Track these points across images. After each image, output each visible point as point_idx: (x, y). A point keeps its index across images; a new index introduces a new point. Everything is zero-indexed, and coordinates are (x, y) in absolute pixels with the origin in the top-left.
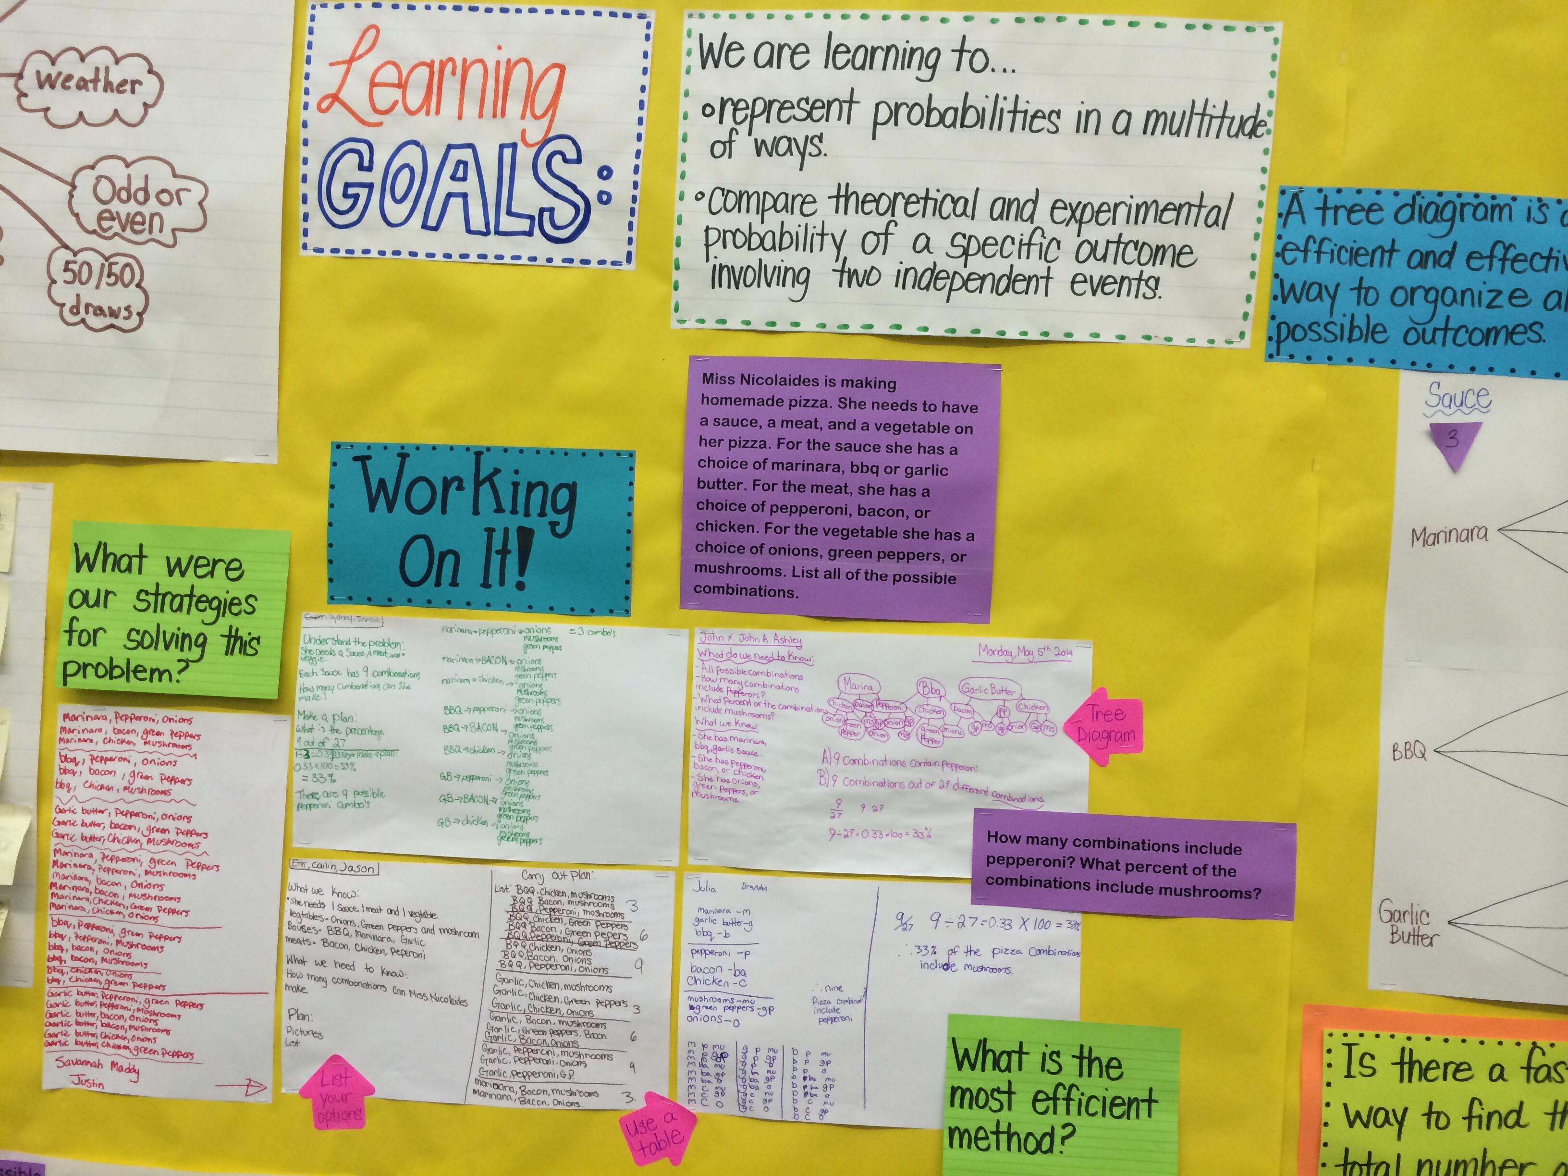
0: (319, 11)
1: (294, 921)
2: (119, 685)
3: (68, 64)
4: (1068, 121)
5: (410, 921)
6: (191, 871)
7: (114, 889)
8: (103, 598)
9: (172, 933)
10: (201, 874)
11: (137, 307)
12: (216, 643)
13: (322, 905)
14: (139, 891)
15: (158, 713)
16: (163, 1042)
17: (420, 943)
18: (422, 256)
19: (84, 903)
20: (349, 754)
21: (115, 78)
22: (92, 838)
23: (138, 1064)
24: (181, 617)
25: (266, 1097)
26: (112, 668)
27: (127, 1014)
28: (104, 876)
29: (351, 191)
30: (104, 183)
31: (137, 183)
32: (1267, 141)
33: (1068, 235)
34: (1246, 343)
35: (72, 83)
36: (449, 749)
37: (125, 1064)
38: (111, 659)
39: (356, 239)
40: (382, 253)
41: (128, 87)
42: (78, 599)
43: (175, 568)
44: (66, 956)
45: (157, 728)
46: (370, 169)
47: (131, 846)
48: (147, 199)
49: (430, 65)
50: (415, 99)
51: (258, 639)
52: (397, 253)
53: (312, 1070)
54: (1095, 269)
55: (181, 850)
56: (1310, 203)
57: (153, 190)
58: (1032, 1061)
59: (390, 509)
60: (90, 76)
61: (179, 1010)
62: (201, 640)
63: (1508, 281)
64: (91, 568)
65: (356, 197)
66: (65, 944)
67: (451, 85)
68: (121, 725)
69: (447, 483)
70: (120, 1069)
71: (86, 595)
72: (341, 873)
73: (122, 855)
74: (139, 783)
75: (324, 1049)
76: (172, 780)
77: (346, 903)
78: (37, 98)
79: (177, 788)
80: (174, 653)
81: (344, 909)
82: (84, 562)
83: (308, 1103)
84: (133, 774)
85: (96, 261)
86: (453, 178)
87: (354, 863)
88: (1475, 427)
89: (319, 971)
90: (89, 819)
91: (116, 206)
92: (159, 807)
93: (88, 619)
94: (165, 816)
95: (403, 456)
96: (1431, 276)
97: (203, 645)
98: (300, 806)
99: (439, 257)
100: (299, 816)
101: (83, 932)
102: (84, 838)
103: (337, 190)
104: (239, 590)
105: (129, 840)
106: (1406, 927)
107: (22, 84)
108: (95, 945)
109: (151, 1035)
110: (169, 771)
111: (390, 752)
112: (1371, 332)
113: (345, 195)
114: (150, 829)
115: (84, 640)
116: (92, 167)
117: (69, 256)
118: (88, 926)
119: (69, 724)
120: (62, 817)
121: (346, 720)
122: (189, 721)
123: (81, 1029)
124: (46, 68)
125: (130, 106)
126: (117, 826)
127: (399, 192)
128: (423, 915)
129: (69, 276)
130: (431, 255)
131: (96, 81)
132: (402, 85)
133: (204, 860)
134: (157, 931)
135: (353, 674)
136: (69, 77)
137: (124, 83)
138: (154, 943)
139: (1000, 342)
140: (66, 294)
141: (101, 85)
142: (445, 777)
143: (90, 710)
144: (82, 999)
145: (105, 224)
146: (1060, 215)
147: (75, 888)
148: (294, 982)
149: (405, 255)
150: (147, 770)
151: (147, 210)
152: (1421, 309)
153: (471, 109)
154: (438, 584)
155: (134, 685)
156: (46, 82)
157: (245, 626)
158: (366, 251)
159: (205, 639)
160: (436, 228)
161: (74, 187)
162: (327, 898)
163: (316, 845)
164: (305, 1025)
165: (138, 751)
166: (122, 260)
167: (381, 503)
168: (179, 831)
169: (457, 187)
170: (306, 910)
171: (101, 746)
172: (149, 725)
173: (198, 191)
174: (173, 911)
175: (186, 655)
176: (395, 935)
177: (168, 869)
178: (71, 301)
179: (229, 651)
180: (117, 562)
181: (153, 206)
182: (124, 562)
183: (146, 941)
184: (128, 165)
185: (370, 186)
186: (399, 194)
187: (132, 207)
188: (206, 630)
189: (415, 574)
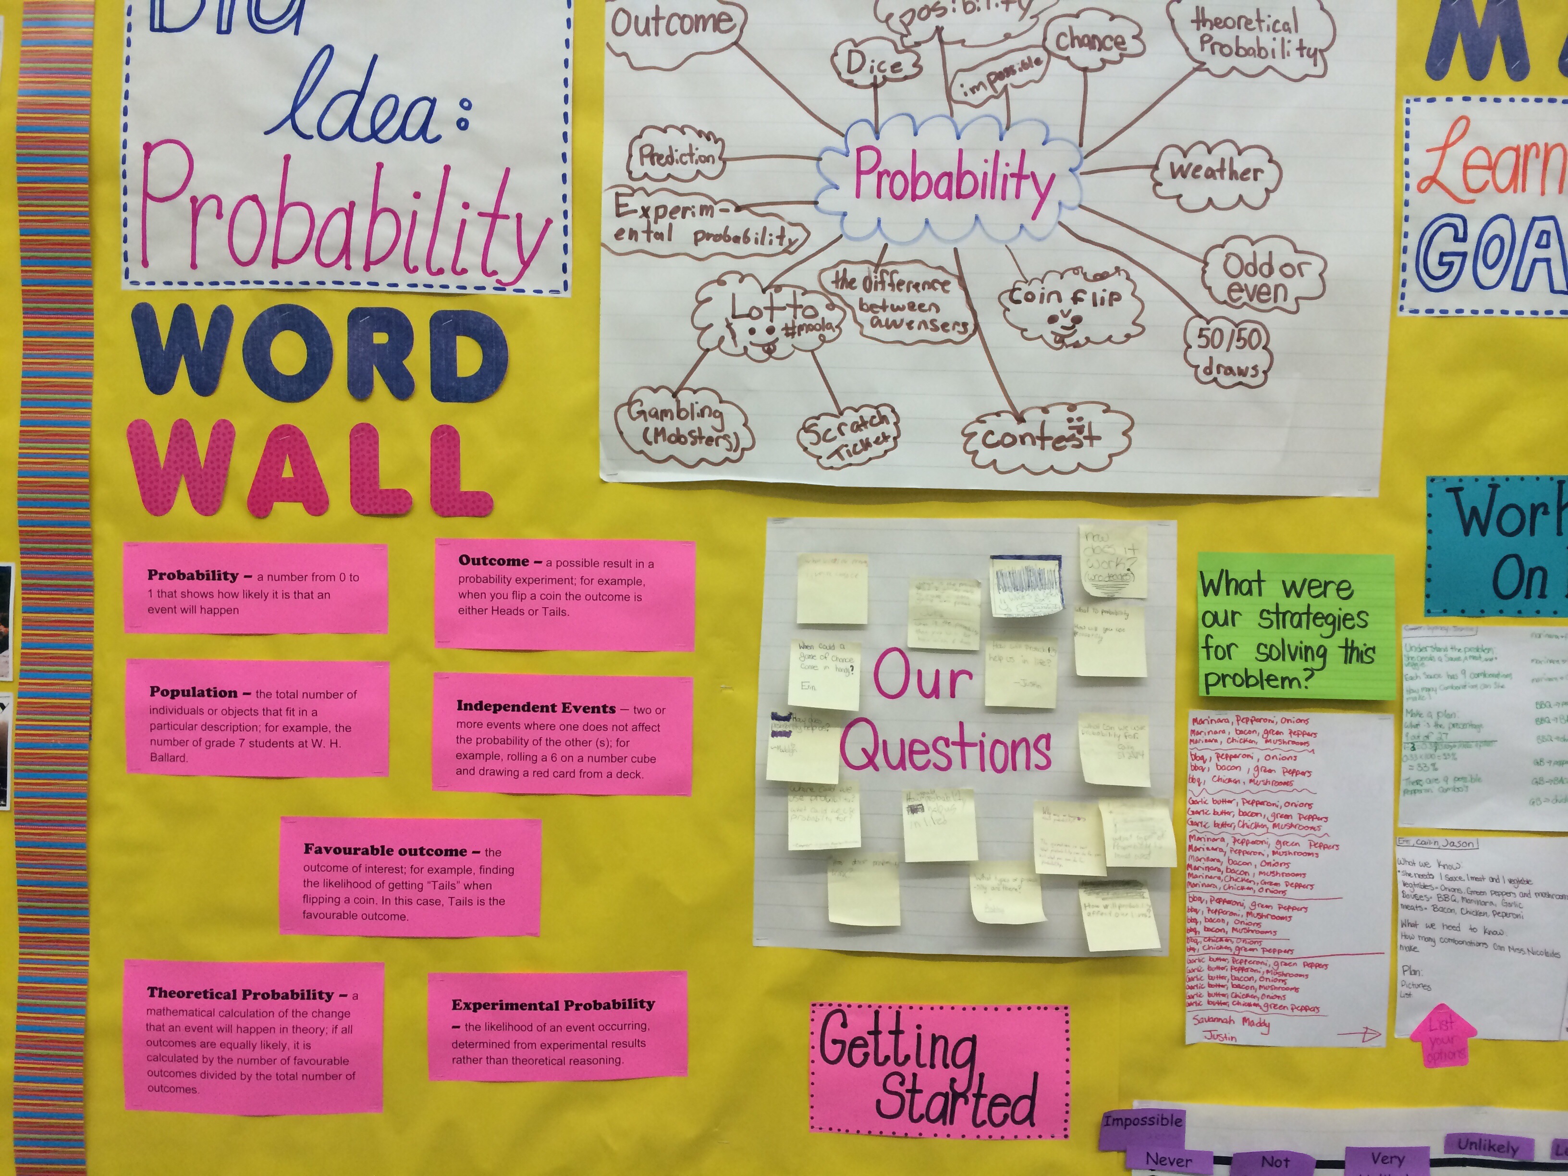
0: (1413, 105)
1: (1407, 890)
2: (1255, 692)
3: (1198, 156)
5: (1509, 887)
6: (1314, 850)
7: (1245, 868)
8: (1231, 618)
9: (1299, 904)
10: (1323, 853)
11: (1263, 366)
12: (1336, 654)
13: (1431, 876)
14: (1268, 869)
15: (1276, 715)
16: (1291, 998)
17: (1519, 906)
18: (1512, 314)
19: (1215, 881)
20: (1451, 745)
21: (1239, 168)
22: (1224, 825)
23: (1268, 1019)
24: (1301, 632)
25: (1379, 1042)
26: (1248, 678)
27: (1257, 976)
28: (1235, 857)
29: (1446, 259)
30: (1233, 259)
31: (1262, 259)
35: (1202, 173)
36: (1541, 739)
37: (1256, 1019)
38: (1246, 670)
39: (1450, 301)
40: (1475, 312)
41: (1251, 175)
42: (1209, 619)
43: (1291, 589)
44: (1199, 928)
45: (1276, 728)
46: (1464, 240)
47: (1259, 831)
48: (1271, 272)
49: (1517, 150)
50: (1503, 179)
51: (1373, 649)
52: (1489, 311)
53: (1422, 1017)
55: (1304, 832)
57: (1276, 265)
59: (1483, 532)
60: (1216, 166)
61: (1307, 970)
62: (1321, 651)
64: (1216, 592)
65: (1451, 264)
66: (1199, 917)
67: (1535, 167)
68: (1243, 726)
69: (1534, 509)
70: (1252, 1024)
71: (1215, 616)
72: (1444, 848)
73: (1252, 838)
74: (1263, 776)
75: (1433, 999)
76: (1293, 772)
77: (1452, 873)
78: (1170, 187)
79: (1298, 780)
80: (1300, 663)
81: (1451, 879)
82: (1210, 588)
83: (1418, 1046)
84: (1257, 769)
85: (1227, 327)
86: (1538, 245)
87: (1455, 839)
89: (1429, 933)
90: (1219, 808)
91: (1243, 279)
92: (1282, 796)
93: (1221, 636)
94: (1287, 804)
95: (1494, 487)
97: (1324, 656)
98: (1406, 792)
99: (1527, 314)
100: (1405, 799)
101: (1215, 906)
102: (1216, 825)
103: (1433, 258)
104: (1350, 607)
105: (1257, 826)
107: (1157, 174)
108: (1227, 918)
109: (1280, 993)
110: (1290, 765)
111: (1488, 743)
113: (1441, 263)
114: (1275, 816)
115: (1220, 655)
116: (1222, 246)
117: (1202, 324)
118: (1219, 901)
119: (1197, 728)
120: (1194, 808)
121: (1449, 716)
122: (1306, 721)
123: (1213, 991)
124: (1179, 161)
125: (1253, 191)
126: (1245, 814)
127: (1491, 260)
128: (1520, 882)
129: (1203, 341)
130: (1520, 313)
131: (1222, 170)
132: (1492, 167)
133: (1325, 841)
134: (1285, 903)
135: (1452, 677)
136: (1198, 168)
137: (1247, 171)
138: (1283, 913)
140: (1200, 357)
141: (1227, 174)
142: (1539, 762)
143: (1214, 714)
144: (1214, 965)
145: (1235, 295)
147: (1208, 869)
148: (1406, 943)
149: (1497, 313)
150: (1270, 765)
151: (1272, 282)
153: (1552, 186)
154: (1528, 596)
155: (1268, 692)
156: (1178, 172)
157: (1360, 638)
158: (1460, 311)
159: (1325, 650)
160: (1524, 289)
161: (1206, 264)
162: (1434, 870)
163: (1420, 824)
164: (1416, 979)
165: (1260, 749)
166: (1250, 326)
167: (1475, 527)
168: (1301, 817)
169: (1542, 253)
170: (1417, 880)
171: (1225, 746)
172: (1269, 726)
173: (1318, 264)
174: (1299, 886)
175: (1309, 664)
176: (1496, 899)
177: (1292, 849)
178: (1204, 363)
179: (1348, 660)
180: (1238, 587)
181: (1277, 278)
182: (1245, 587)
183: (1276, 912)
184: (1253, 243)
185: (1464, 255)
186: (1490, 261)
187: (1259, 280)
188: (1325, 642)
189: (1506, 590)
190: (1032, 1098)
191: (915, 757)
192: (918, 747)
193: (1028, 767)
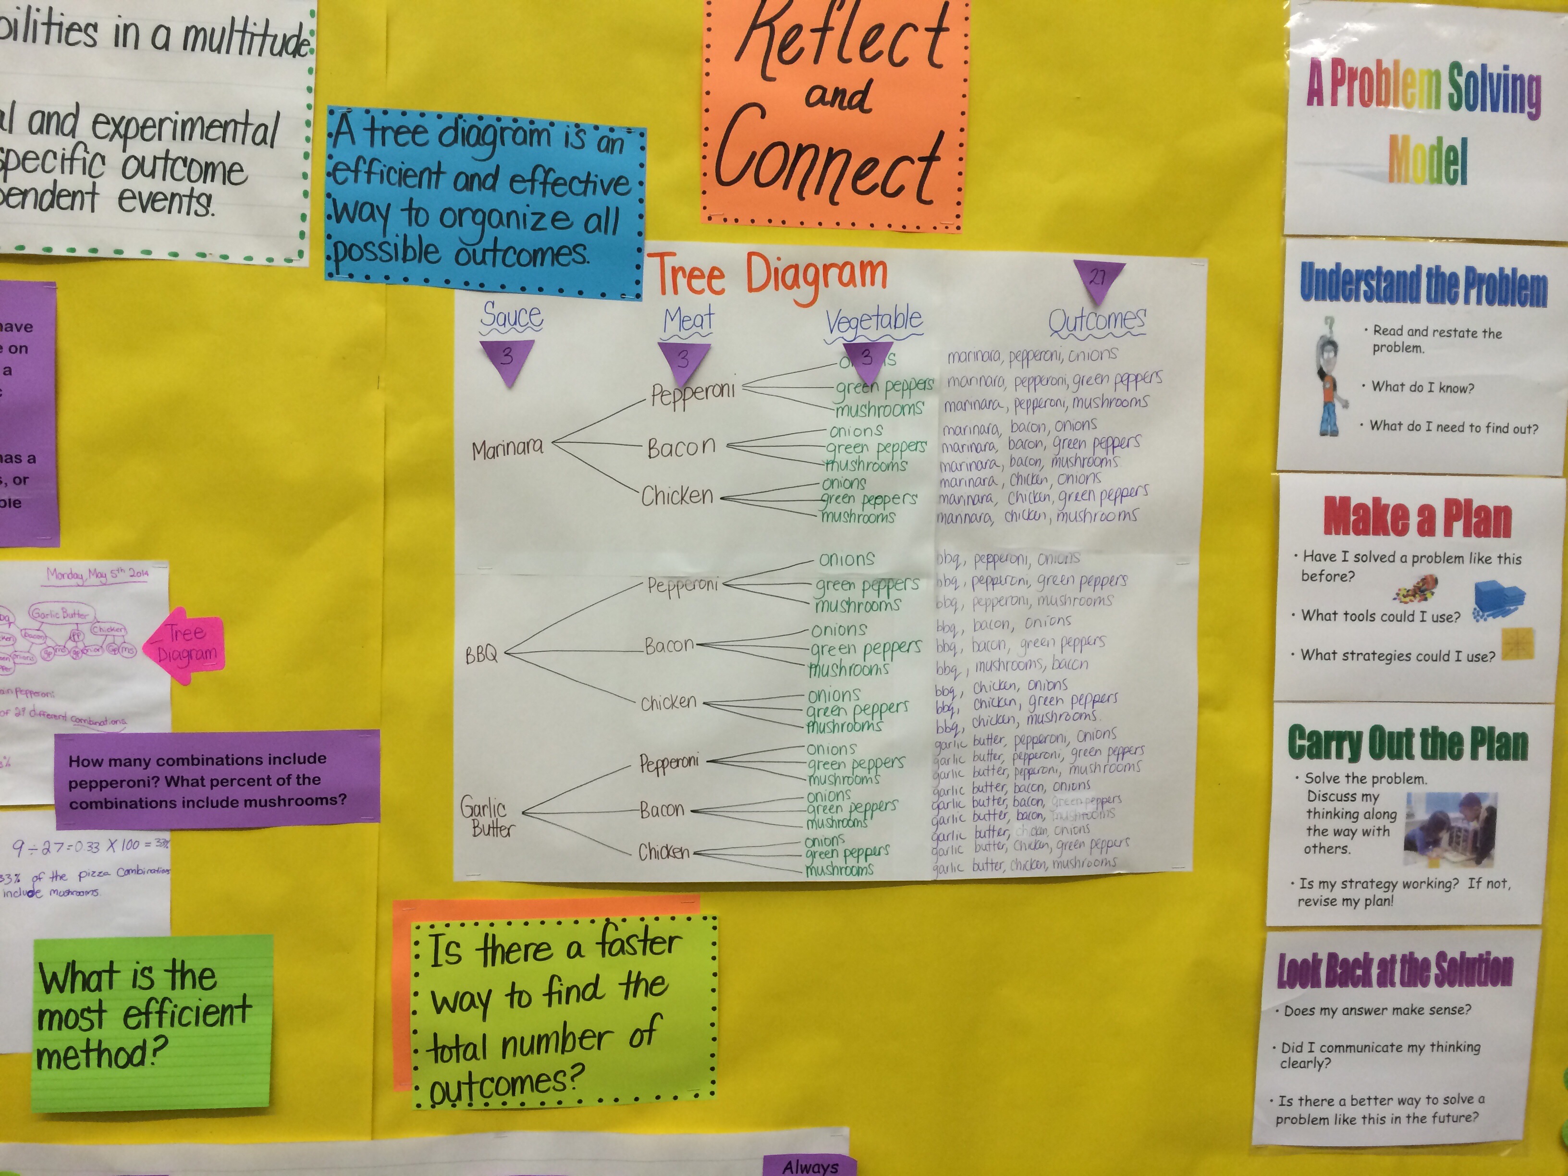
4: (105, 35)
32: (311, 61)
33: (113, 150)
34: (303, 263)
54: (144, 185)
56: (356, 123)
58: (127, 979)
63: (549, 204)
88: (528, 344)
96: (478, 198)
112: (425, 252)
139: (46, 259)
146: (102, 129)
152: (470, 230)
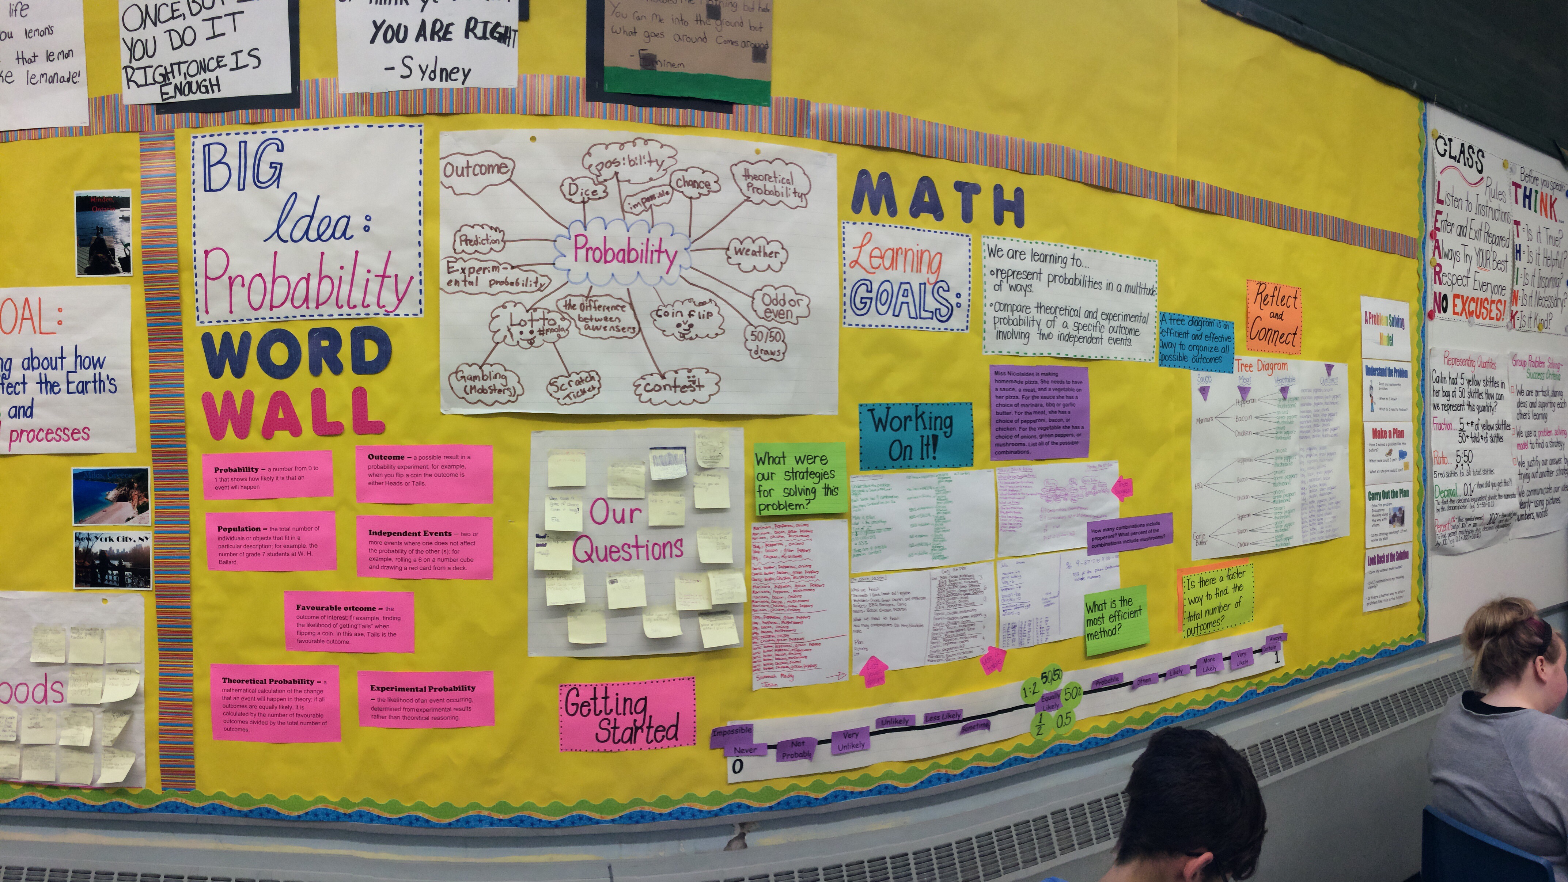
0: (846, 225)
1: (856, 603)
2: (783, 512)
3: (747, 244)
4: (1104, 286)
5: (900, 596)
6: (813, 588)
7: (780, 600)
8: (771, 476)
9: (806, 615)
10: (817, 589)
11: (782, 351)
12: (820, 491)
13: (866, 595)
14: (792, 599)
15: (794, 523)
16: (804, 662)
17: (905, 605)
18: (893, 327)
19: (766, 608)
20: (873, 532)
21: (768, 251)
22: (770, 579)
23: (792, 673)
24: (804, 481)
25: (846, 678)
26: (780, 505)
27: (787, 653)
28: (776, 595)
29: (864, 301)
30: (766, 297)
31: (780, 297)
32: (1156, 297)
33: (1105, 323)
34: (1154, 361)
35: (750, 253)
36: (912, 526)
37: (787, 674)
38: (779, 501)
39: (866, 320)
40: (877, 326)
41: (773, 255)
42: (760, 477)
43: (799, 460)
44: (759, 632)
45: (794, 529)
46: (871, 291)
47: (787, 581)
48: (785, 303)
49: (893, 250)
50: (887, 263)
51: (838, 488)
52: (883, 326)
53: (864, 664)
54: (1115, 336)
55: (807, 580)
56: (1167, 317)
57: (787, 300)
58: (1108, 605)
59: (884, 430)
60: (757, 250)
61: (811, 647)
62: (814, 490)
63: (1214, 344)
64: (763, 463)
65: (866, 303)
66: (758, 626)
67: (901, 258)
68: (778, 530)
69: (906, 418)
70: (785, 677)
71: (763, 475)
72: (871, 581)
73: (783, 585)
74: (788, 553)
75: (867, 655)
76: (802, 550)
77: (875, 593)
78: (736, 259)
79: (804, 554)
80: (804, 497)
81: (875, 595)
82: (760, 461)
83: (863, 677)
84: (785, 550)
85: (765, 331)
86: (903, 296)
87: (876, 576)
88: (1209, 387)
89: (866, 622)
90: (767, 571)
91: (772, 307)
92: (797, 563)
93: (766, 485)
94: (800, 566)
95: (888, 408)
96: (1197, 342)
97: (815, 492)
98: (854, 556)
99: (900, 328)
100: (854, 559)
101: (766, 620)
102: (766, 580)
103: (858, 300)
104: (827, 468)
105: (786, 578)
106: (1199, 540)
107: (729, 253)
108: (772, 625)
109: (798, 660)
110: (801, 547)
111: (889, 529)
112: (1184, 358)
113: (861, 302)
114: (794, 572)
115: (766, 494)
116: (761, 290)
117: (753, 329)
118: (768, 617)
119: (756, 531)
120: (756, 572)
121: (871, 518)
122: (807, 525)
123: (766, 662)
124: (739, 246)
125: (775, 263)
126: (780, 573)
127: (883, 301)
128: (905, 593)
129: (753, 337)
130: (896, 327)
131: (759, 252)
132: (882, 257)
133: (817, 583)
134: (800, 615)
135: (873, 499)
136: (748, 250)
137: (772, 253)
138: (799, 620)
139: (1089, 360)
140: (752, 345)
141: (762, 254)
142: (911, 537)
143: (763, 524)
144: (766, 649)
145: (768, 315)
146: (1105, 317)
147: (763, 602)
148: (856, 629)
149: (887, 326)
150: (791, 548)
151: (785, 308)
152: (1195, 352)
153: (908, 269)
154: (904, 459)
155: (789, 512)
156: (738, 252)
157: (832, 483)
158: (870, 326)
159: (816, 490)
160: (898, 316)
161: (754, 299)
162: (868, 592)
163: (860, 572)
164: (861, 646)
165: (786, 540)
166: (776, 330)
167: (880, 427)
168: (806, 572)
169: (905, 300)
170: (860, 598)
171: (770, 540)
172: (791, 529)
173: (806, 300)
174: (806, 606)
175: (808, 497)
176: (895, 603)
177: (802, 588)
178: (754, 349)
179: (826, 494)
180: (774, 460)
181: (787, 307)
182: (777, 460)
183: (795, 620)
184: (776, 289)
185: (871, 299)
186: (883, 302)
187: (779, 307)
188: (815, 486)
189: (895, 456)
190: (676, 726)
191: (613, 555)
192: (614, 549)
193: (671, 556)
